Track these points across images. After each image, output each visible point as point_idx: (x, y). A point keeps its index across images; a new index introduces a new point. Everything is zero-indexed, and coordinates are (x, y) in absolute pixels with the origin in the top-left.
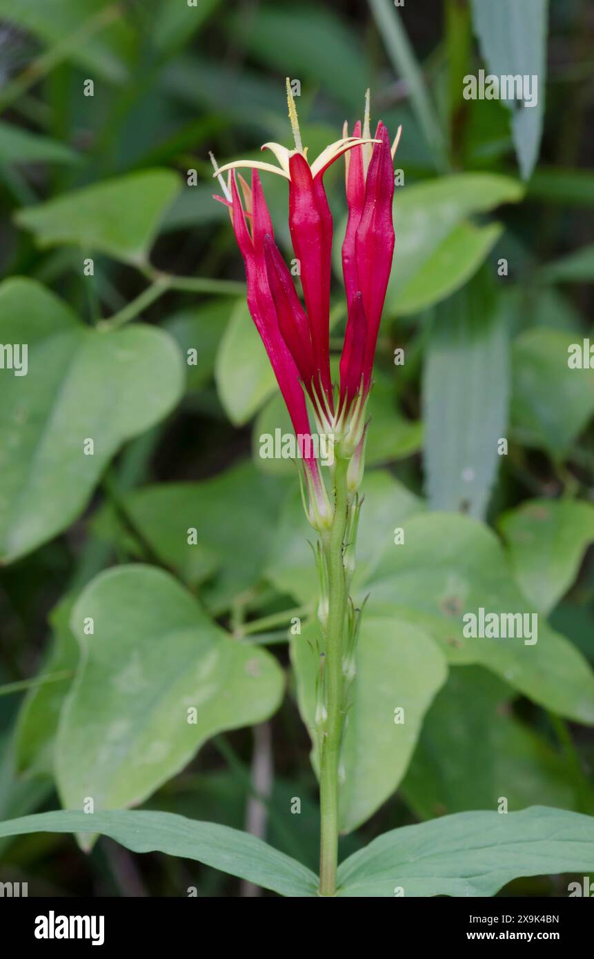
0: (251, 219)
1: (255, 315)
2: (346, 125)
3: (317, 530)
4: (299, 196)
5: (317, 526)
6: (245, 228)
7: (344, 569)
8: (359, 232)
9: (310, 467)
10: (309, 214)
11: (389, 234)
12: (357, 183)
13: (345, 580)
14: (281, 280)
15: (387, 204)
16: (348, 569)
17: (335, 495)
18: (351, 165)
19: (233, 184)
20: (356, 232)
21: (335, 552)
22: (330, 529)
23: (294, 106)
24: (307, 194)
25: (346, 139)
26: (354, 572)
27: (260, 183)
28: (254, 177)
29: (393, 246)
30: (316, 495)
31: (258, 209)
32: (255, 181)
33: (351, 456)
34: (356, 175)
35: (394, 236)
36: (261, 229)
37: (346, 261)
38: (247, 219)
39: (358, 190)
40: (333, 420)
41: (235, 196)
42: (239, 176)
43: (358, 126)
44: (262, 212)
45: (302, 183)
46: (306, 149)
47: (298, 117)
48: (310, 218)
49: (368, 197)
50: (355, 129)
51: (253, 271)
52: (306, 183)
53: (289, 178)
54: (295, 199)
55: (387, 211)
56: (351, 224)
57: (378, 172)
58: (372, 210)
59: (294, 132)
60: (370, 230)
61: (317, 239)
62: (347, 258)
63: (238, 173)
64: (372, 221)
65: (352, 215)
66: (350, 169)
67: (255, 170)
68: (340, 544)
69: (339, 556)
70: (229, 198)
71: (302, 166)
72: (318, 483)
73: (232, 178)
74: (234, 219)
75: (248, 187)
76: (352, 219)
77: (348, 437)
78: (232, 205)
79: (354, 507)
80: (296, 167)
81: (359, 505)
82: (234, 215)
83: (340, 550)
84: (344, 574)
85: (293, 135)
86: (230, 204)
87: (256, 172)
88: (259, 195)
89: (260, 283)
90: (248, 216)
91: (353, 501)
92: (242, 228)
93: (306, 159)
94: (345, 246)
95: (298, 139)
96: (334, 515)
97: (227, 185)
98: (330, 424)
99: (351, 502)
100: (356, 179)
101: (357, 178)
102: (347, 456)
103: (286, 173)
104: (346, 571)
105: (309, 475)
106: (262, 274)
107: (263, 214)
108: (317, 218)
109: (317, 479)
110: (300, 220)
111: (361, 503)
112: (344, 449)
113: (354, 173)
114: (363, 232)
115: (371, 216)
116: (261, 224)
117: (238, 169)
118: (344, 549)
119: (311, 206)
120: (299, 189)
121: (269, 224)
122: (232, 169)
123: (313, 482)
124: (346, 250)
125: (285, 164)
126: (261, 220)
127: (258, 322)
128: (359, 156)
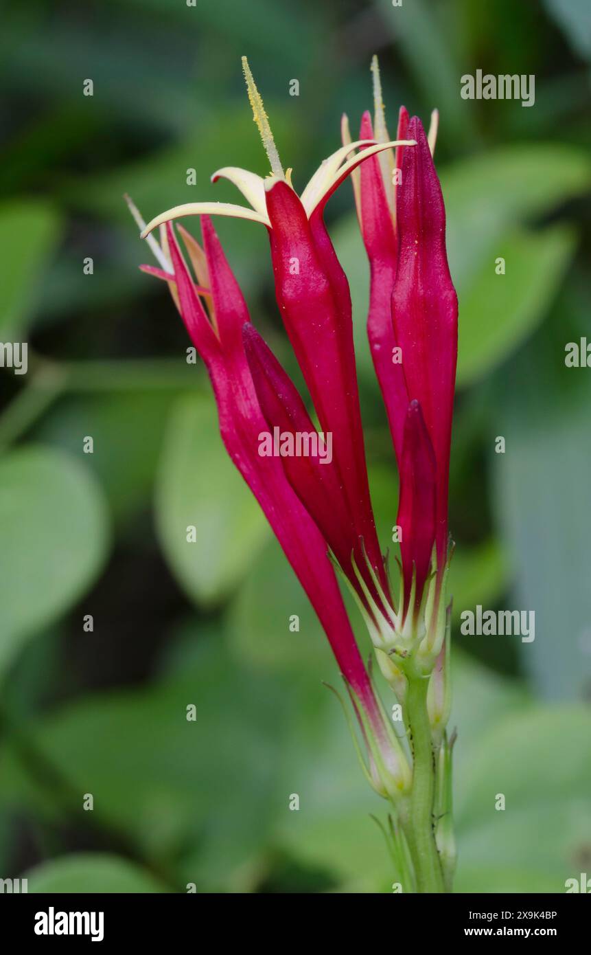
0: (210, 298)
1: (237, 455)
2: (345, 121)
3: (386, 798)
4: (289, 251)
5: (386, 792)
6: (201, 314)
7: (439, 858)
8: (397, 297)
9: (361, 696)
10: (309, 279)
11: (447, 294)
12: (378, 215)
13: (443, 875)
14: (280, 396)
15: (438, 245)
16: (445, 854)
17: (411, 738)
18: (363, 187)
19: (171, 243)
20: (392, 299)
21: (422, 832)
22: (408, 794)
23: (260, 103)
24: (301, 246)
25: (348, 146)
26: (457, 857)
27: (216, 235)
28: (205, 228)
29: (456, 314)
30: (377, 741)
31: (219, 280)
32: (208, 234)
33: (430, 672)
34: (374, 202)
35: (455, 296)
36: (228, 311)
37: (377, 347)
38: (202, 298)
39: (381, 228)
40: (396, 619)
41: (178, 264)
42: (180, 228)
43: (366, 120)
44: (226, 285)
45: (291, 228)
46: (290, 170)
47: (269, 120)
48: (312, 284)
49: (404, 238)
50: (362, 127)
51: (224, 383)
52: (296, 229)
53: (268, 223)
54: (282, 258)
55: (438, 257)
56: (377, 284)
57: (416, 194)
58: (413, 257)
59: (266, 146)
60: (414, 291)
61: (328, 318)
62: (377, 341)
63: (177, 224)
64: (416, 277)
65: (377, 270)
66: (363, 193)
67: (206, 218)
68: (429, 816)
69: (428, 836)
70: (168, 267)
71: (287, 201)
72: (379, 720)
73: (169, 233)
74: (181, 301)
75: (196, 245)
76: (377, 276)
77: (423, 644)
78: (175, 278)
79: (442, 751)
80: (277, 205)
81: (450, 746)
82: (179, 294)
83: (429, 826)
84: (440, 865)
85: (265, 150)
86: (170, 277)
87: (208, 219)
88: (217, 257)
89: (238, 402)
90: (204, 294)
91: (440, 744)
92: (196, 314)
93: (291, 186)
94: (373, 322)
95: (273, 156)
96: (413, 771)
97: (160, 245)
98: (392, 625)
99: (438, 746)
100: (375, 208)
101: (377, 206)
102: (424, 674)
103: (261, 214)
104: (442, 858)
105: (362, 710)
106: (239, 387)
107: (228, 287)
108: (323, 285)
109: (376, 713)
110: (295, 291)
111: (453, 740)
112: (420, 663)
113: (370, 200)
114: (402, 296)
115: (413, 268)
116: (226, 304)
117: (177, 220)
118: (435, 824)
119: (309, 265)
120: (286, 238)
121: (240, 302)
122: (167, 223)
123: (370, 721)
124: (375, 328)
125: (260, 203)
126: (226, 297)
127: (244, 467)
128: (375, 170)
